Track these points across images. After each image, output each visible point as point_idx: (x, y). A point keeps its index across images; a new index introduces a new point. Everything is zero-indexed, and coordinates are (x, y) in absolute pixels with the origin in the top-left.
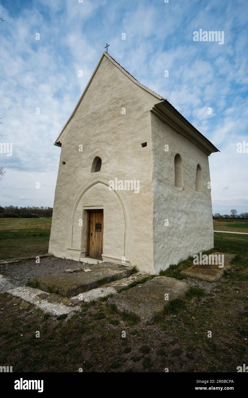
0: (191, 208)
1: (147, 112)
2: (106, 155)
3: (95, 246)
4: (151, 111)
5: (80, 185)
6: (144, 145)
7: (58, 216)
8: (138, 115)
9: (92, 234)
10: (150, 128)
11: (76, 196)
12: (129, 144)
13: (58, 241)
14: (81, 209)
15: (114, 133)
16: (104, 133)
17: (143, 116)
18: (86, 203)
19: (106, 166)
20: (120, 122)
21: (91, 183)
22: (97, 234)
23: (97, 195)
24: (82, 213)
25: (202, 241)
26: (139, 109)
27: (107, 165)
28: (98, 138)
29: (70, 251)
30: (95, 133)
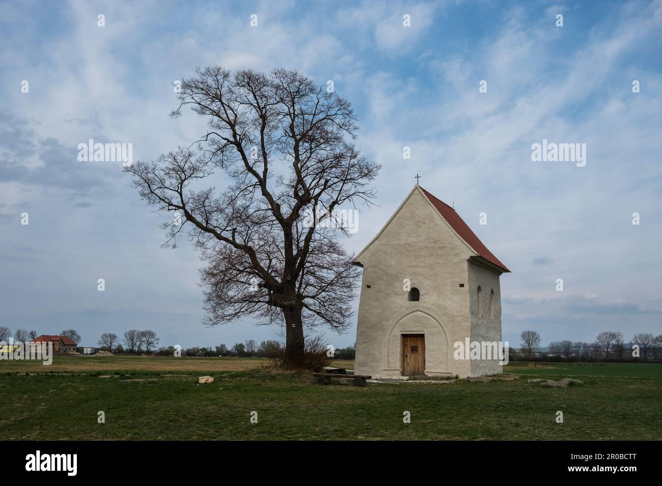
0: (487, 333)
1: (464, 260)
2: (424, 288)
3: (411, 366)
4: (467, 260)
5: (396, 312)
6: (462, 286)
7: (365, 340)
8: (456, 260)
9: (406, 356)
10: (467, 274)
11: (391, 321)
12: (448, 282)
13: (368, 364)
14: (398, 333)
15: (433, 269)
16: (421, 267)
17: (460, 262)
18: (405, 328)
19: (426, 298)
20: (438, 261)
21: (410, 311)
22: (413, 356)
23: (417, 322)
24: (400, 337)
25: (493, 366)
26: (457, 255)
27: (426, 296)
28: (414, 270)
29: (386, 372)
30: (410, 264)
